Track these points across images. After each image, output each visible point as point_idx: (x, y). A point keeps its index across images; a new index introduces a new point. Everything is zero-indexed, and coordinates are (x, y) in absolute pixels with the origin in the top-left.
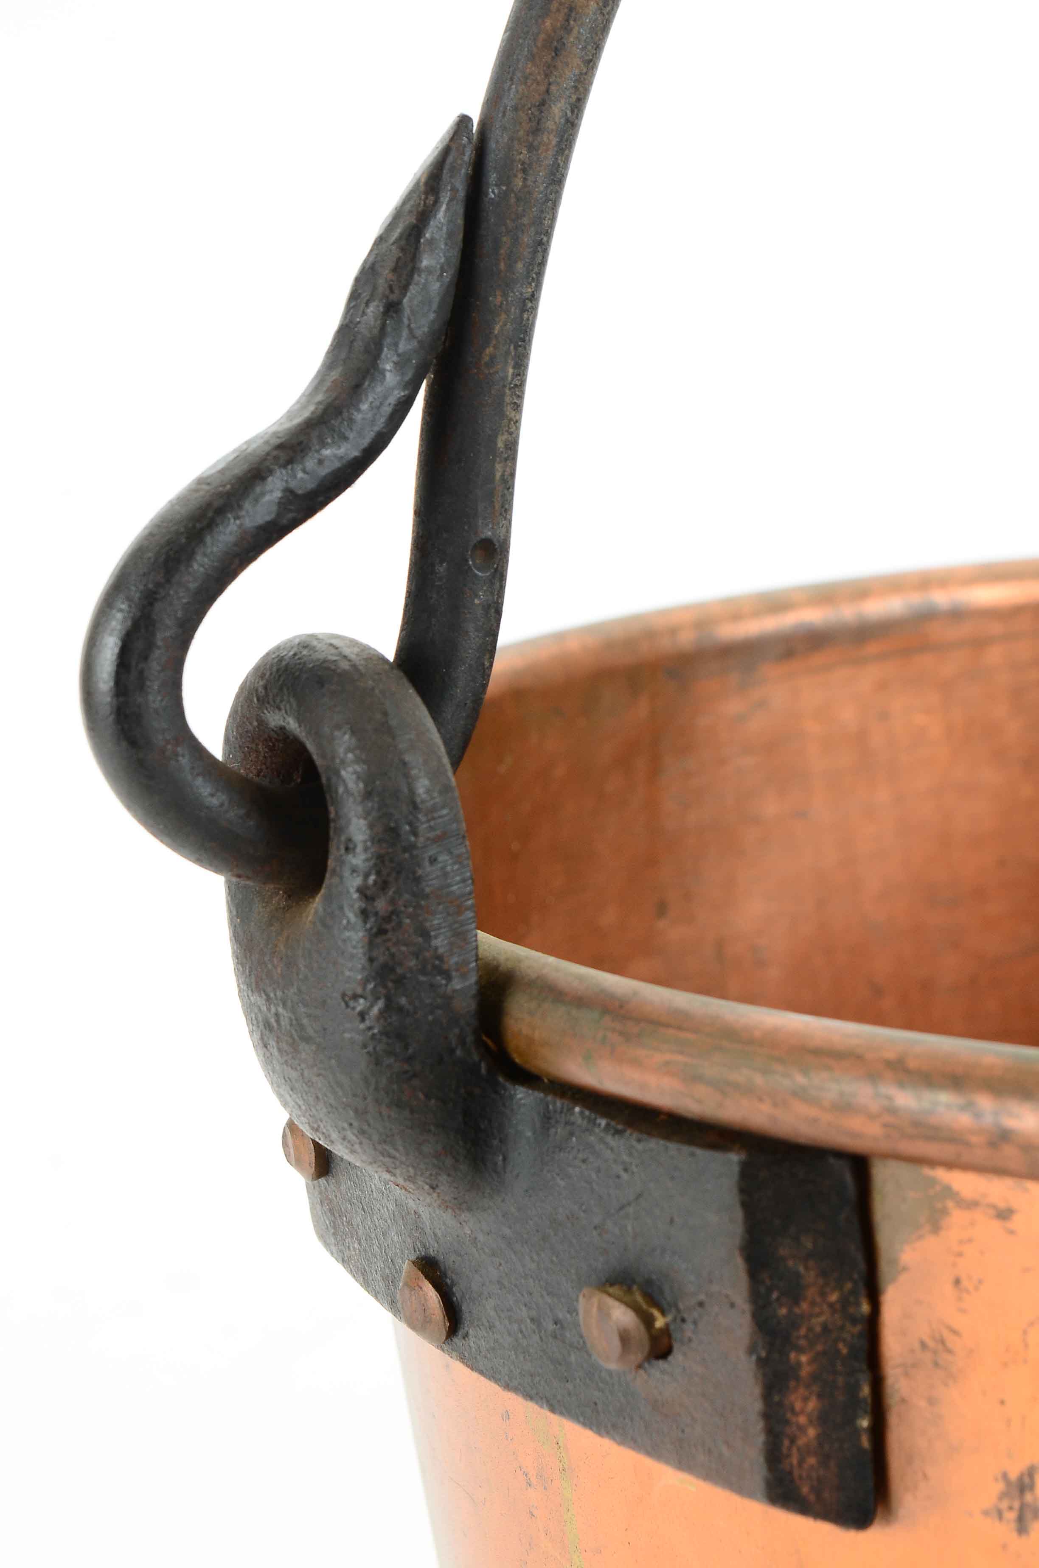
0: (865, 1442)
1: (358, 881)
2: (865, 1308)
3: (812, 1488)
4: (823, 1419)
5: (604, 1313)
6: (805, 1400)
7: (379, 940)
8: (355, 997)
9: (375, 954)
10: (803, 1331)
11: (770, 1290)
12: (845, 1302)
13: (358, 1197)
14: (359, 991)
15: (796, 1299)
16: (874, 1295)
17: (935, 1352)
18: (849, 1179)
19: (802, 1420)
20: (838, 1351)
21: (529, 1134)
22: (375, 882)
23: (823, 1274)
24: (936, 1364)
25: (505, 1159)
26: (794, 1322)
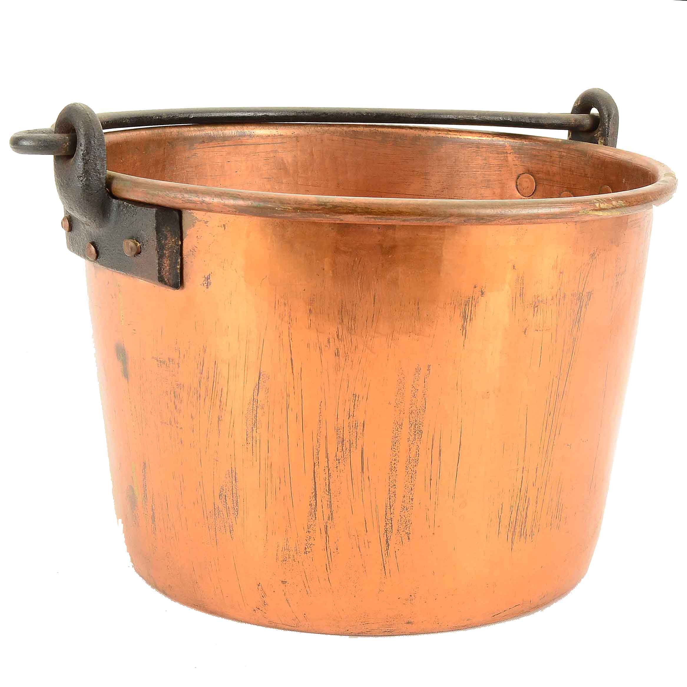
0: (179, 271)
1: (82, 152)
2: (180, 243)
3: (167, 279)
4: (170, 265)
5: (128, 243)
6: (167, 261)
7: (86, 165)
8: (80, 177)
9: (85, 168)
10: (167, 247)
11: (160, 237)
12: (175, 241)
13: (78, 233)
14: (81, 175)
15: (166, 239)
16: (182, 240)
17: (193, 252)
18: (177, 216)
19: (166, 265)
20: (174, 251)
21: (115, 209)
22: (86, 153)
23: (171, 235)
24: (193, 254)
25: (110, 215)
26: (166, 245)
